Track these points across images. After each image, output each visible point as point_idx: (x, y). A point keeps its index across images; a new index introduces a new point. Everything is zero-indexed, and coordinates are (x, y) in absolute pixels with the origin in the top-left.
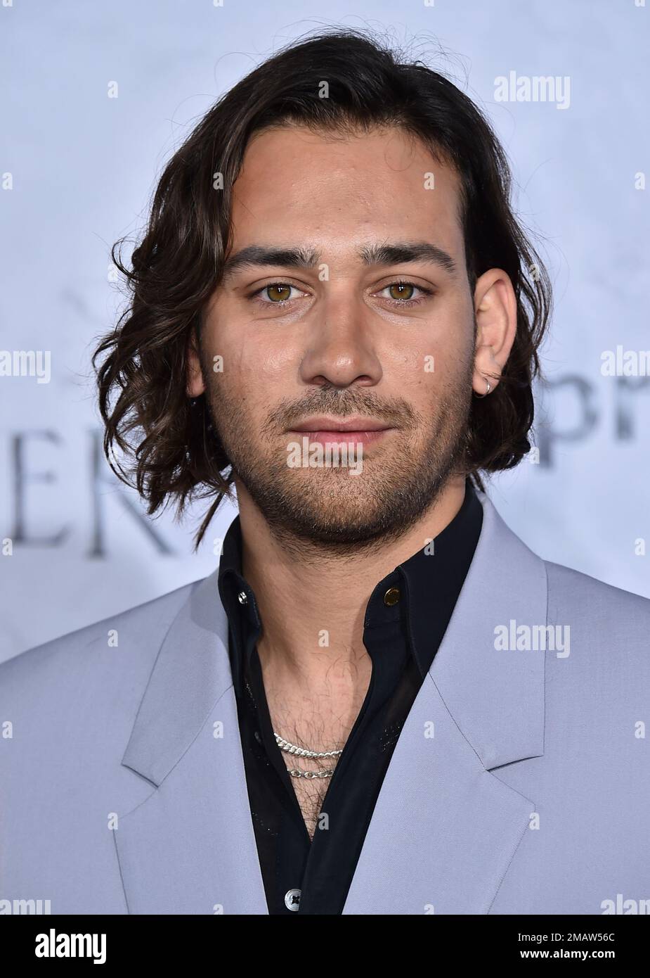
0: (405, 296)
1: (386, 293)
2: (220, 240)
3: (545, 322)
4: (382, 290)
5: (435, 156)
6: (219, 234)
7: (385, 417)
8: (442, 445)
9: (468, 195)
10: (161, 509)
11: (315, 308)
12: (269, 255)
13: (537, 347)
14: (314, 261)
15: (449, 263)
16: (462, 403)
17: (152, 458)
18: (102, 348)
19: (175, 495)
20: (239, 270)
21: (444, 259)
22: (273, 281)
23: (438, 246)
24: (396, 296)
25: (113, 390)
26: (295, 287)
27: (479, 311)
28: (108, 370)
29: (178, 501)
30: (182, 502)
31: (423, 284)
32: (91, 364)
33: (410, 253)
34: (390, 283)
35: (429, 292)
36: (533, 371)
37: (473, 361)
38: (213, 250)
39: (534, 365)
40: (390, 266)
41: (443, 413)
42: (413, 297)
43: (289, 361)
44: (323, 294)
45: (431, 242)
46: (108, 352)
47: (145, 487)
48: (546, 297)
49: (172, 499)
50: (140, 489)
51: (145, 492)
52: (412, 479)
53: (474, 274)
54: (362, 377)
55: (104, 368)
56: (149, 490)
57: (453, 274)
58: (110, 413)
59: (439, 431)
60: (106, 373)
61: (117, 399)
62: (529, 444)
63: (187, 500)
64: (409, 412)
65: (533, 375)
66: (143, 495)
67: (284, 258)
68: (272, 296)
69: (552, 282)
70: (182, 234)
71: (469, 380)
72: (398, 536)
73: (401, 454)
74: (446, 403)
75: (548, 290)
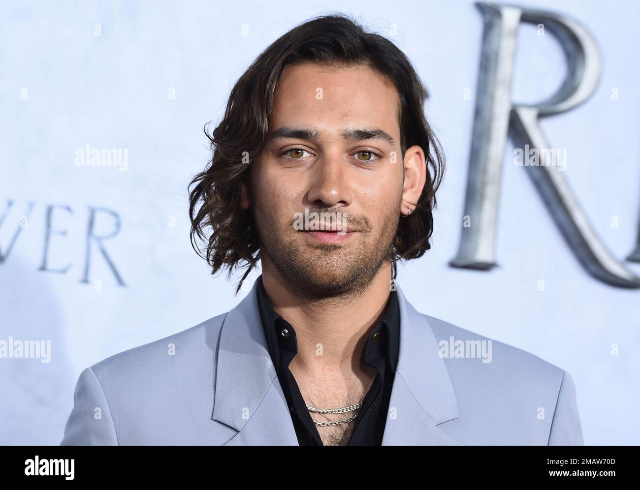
0: (367, 159)
1: (356, 156)
2: (267, 123)
3: (441, 178)
4: (354, 154)
5: (386, 83)
6: (266, 119)
7: (353, 224)
8: (384, 242)
9: (403, 106)
10: (219, 272)
11: (317, 162)
12: (293, 132)
13: (435, 191)
14: (317, 136)
15: (392, 141)
16: (395, 219)
17: (216, 243)
18: (194, 181)
19: (227, 265)
20: (275, 140)
21: (389, 139)
22: (294, 147)
23: (385, 131)
24: (361, 158)
25: (197, 204)
26: (306, 151)
27: (406, 169)
28: (196, 193)
29: (228, 269)
30: (231, 269)
31: (377, 152)
32: (187, 189)
33: (370, 134)
34: (358, 150)
35: (380, 156)
36: (433, 205)
37: (402, 196)
38: (263, 128)
39: (433, 203)
40: (359, 141)
41: (386, 224)
42: (371, 159)
43: (301, 191)
44: (321, 155)
45: (382, 129)
46: (198, 183)
47: (210, 259)
48: (443, 164)
49: (226, 267)
50: (208, 260)
51: (210, 262)
52: (367, 260)
53: (405, 148)
54: (342, 202)
55: (194, 191)
56: (213, 261)
57: (394, 147)
58: (195, 217)
59: (382, 235)
60: (195, 194)
61: (199, 210)
62: (429, 245)
63: (233, 268)
64: (367, 223)
65: (432, 208)
66: (209, 264)
67: (302, 135)
68: (293, 155)
69: (446, 155)
70: (245, 120)
71: (399, 207)
72: (361, 293)
73: (361, 246)
74: (387, 219)
75: (444, 160)
